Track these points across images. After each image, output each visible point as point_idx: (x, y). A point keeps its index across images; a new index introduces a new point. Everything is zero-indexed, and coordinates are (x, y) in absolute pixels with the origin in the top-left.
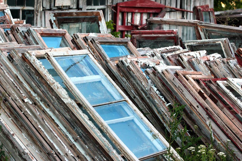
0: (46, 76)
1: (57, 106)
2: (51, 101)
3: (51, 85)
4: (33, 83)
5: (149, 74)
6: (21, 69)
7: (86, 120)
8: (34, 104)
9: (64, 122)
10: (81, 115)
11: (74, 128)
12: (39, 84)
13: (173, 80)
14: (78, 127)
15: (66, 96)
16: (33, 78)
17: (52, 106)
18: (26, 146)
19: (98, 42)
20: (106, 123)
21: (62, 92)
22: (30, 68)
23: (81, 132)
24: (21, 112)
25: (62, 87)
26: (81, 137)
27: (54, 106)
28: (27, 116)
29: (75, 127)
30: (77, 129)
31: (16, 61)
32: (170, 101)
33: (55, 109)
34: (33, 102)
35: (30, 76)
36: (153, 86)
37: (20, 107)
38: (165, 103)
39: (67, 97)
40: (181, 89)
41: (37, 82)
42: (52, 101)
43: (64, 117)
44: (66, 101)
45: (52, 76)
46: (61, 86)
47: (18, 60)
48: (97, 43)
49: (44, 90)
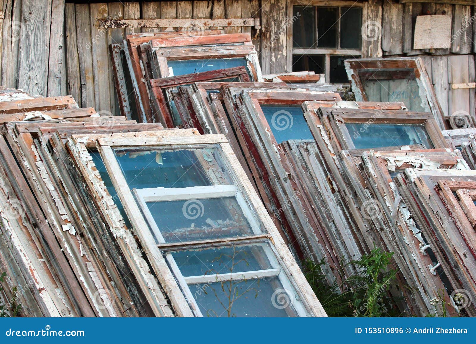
0: (92, 183)
1: (106, 242)
2: (99, 231)
3: (98, 202)
4: (76, 196)
5: (401, 186)
6: (62, 167)
7: (143, 273)
8: (81, 236)
9: (114, 273)
10: (136, 262)
11: (128, 286)
12: (85, 198)
13: (429, 198)
14: (133, 285)
15: (118, 223)
16: (78, 186)
17: (99, 241)
18: (61, 313)
19: (341, 119)
20: (186, 280)
21: (113, 215)
22: (75, 168)
23: (137, 296)
24: (60, 248)
25: (116, 206)
26: (135, 304)
27: (102, 241)
28: (67, 256)
29: (129, 284)
30: (132, 289)
31: (57, 153)
32: (429, 241)
33: (103, 248)
34: (79, 232)
35: (74, 181)
36: (405, 209)
37: (59, 239)
38: (420, 243)
39: (118, 226)
40: (440, 218)
41: (82, 195)
42: (101, 232)
43: (114, 264)
44: (116, 233)
45: (103, 185)
46: (115, 204)
47: (61, 152)
48: (339, 121)
49: (91, 211)
